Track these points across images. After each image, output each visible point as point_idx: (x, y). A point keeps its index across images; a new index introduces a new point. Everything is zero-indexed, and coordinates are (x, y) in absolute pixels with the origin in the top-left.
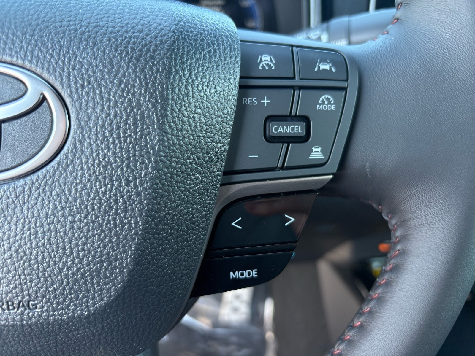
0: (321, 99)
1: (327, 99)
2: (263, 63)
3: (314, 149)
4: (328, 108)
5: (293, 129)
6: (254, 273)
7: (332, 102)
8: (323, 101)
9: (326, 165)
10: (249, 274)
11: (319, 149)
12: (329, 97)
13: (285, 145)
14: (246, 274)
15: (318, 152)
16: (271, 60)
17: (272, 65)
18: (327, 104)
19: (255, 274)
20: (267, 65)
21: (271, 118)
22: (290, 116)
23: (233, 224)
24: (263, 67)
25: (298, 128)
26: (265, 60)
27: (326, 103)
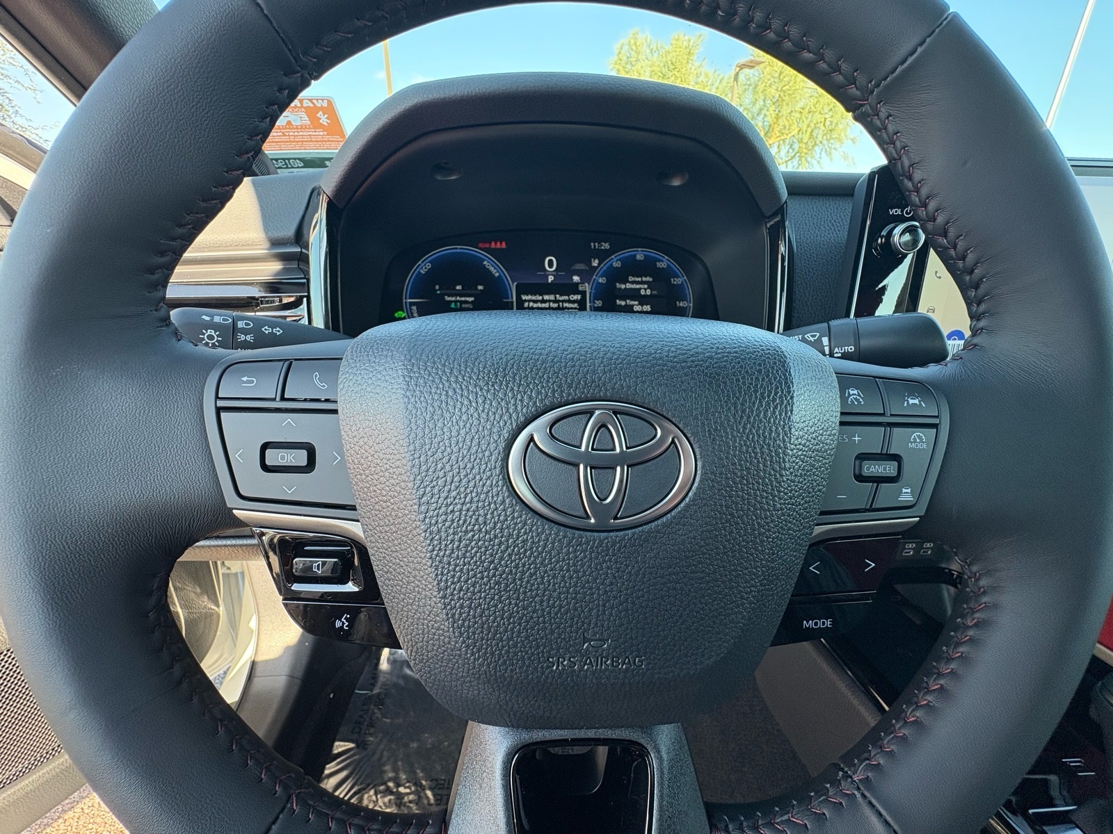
0: (913, 437)
1: (919, 436)
2: (852, 397)
3: (904, 490)
4: (919, 446)
5: (885, 469)
6: (829, 623)
7: (924, 440)
8: (915, 439)
9: (914, 508)
10: (824, 623)
11: (909, 491)
12: (921, 435)
13: (876, 484)
14: (820, 624)
15: (908, 493)
16: (859, 395)
17: (861, 400)
18: (919, 443)
19: (830, 625)
20: (856, 399)
21: (862, 457)
22: (881, 454)
23: (811, 568)
24: (852, 401)
25: (890, 468)
26: (853, 394)
27: (918, 441)
